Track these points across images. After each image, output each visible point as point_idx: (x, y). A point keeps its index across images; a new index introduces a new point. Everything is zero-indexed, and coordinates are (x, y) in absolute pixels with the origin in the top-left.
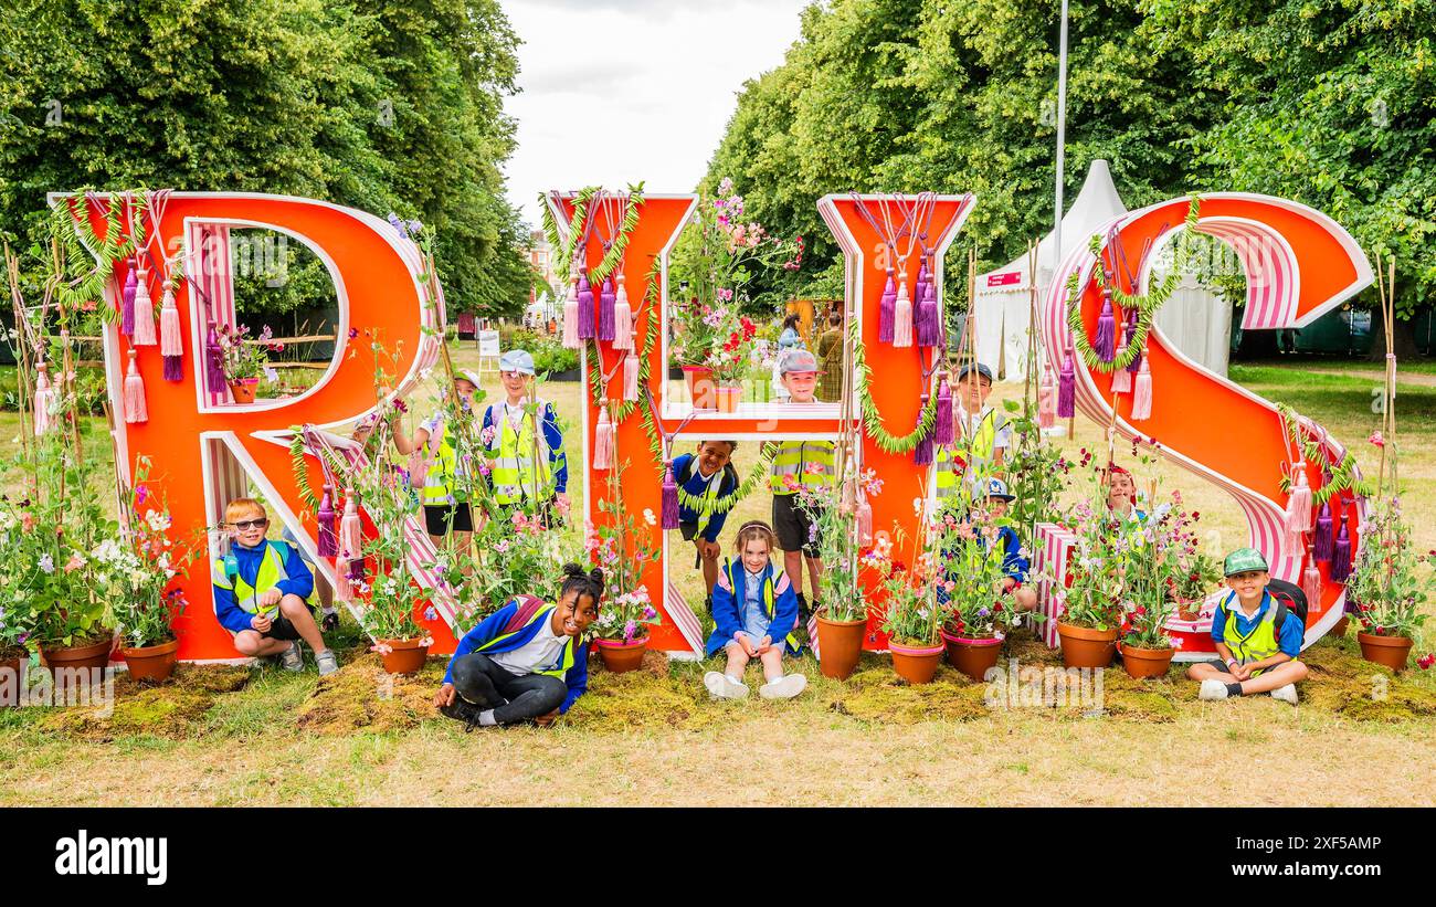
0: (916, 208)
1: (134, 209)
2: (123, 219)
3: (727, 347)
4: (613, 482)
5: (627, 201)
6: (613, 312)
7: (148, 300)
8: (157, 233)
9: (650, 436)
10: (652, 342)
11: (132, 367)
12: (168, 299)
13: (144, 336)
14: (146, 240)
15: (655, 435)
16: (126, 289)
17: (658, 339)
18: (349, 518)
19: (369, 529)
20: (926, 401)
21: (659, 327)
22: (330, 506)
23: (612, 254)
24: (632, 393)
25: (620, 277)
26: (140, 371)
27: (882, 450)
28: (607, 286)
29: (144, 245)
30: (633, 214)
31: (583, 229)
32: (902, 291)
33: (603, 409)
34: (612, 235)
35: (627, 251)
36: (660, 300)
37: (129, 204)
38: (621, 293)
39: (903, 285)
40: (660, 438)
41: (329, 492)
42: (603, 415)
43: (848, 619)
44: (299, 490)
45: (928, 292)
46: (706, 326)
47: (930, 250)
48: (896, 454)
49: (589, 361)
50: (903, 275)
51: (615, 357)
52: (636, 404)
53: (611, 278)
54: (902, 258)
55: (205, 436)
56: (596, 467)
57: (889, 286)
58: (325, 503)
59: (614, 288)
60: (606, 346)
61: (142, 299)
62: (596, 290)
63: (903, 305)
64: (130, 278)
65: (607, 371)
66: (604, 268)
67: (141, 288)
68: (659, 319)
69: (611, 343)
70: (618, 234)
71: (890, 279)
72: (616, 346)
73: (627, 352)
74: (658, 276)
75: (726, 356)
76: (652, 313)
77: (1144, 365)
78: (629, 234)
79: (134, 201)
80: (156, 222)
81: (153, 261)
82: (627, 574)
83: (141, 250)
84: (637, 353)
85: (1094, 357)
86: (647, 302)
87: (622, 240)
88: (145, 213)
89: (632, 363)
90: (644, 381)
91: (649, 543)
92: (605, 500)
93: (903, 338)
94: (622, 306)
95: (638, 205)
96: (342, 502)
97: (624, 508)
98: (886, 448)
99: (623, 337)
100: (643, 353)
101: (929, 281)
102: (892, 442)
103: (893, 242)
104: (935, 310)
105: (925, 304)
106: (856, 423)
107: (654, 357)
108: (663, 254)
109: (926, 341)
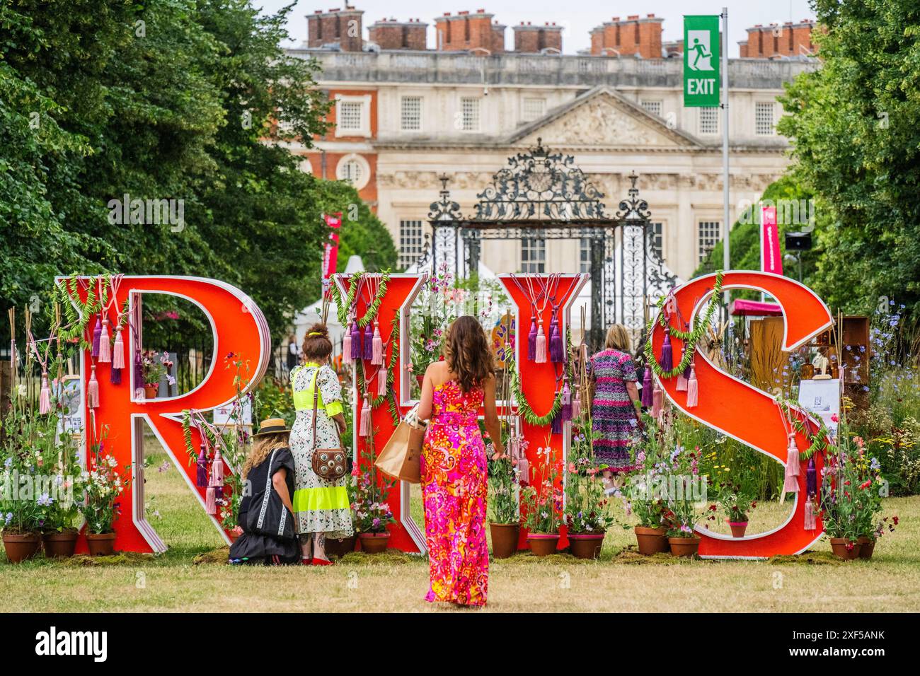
0: (547, 283)
1: (103, 285)
2: (95, 290)
4: (369, 440)
5: (380, 280)
6: (371, 343)
7: (107, 337)
8: (114, 299)
9: (393, 417)
10: (394, 360)
11: (93, 376)
12: (119, 336)
13: (104, 357)
14: (108, 302)
15: (396, 416)
16: (95, 331)
17: (398, 359)
18: (216, 463)
19: (226, 471)
20: (557, 395)
21: (398, 352)
22: (204, 457)
23: (371, 310)
24: (383, 391)
25: (376, 323)
26: (97, 378)
27: (528, 423)
28: (368, 328)
29: (106, 306)
30: (384, 287)
31: (355, 296)
32: (540, 330)
33: (366, 400)
34: (372, 299)
35: (380, 308)
36: (399, 336)
37: (100, 282)
38: (376, 332)
39: (540, 327)
40: (398, 418)
41: (204, 448)
42: (365, 403)
43: (507, 523)
44: (186, 448)
45: (555, 331)
46: (427, 351)
47: (556, 306)
48: (536, 426)
49: (358, 371)
50: (540, 321)
51: (372, 370)
52: (385, 397)
53: (371, 323)
54: (540, 311)
55: (133, 416)
56: (360, 435)
57: (533, 327)
58: (201, 455)
59: (372, 330)
60: (368, 362)
61: (104, 337)
62: (361, 330)
63: (541, 338)
64: (98, 324)
65: (368, 378)
66: (366, 318)
67: (104, 330)
68: (399, 347)
69: (370, 361)
70: (375, 299)
71: (534, 324)
72: (373, 362)
73: (380, 367)
74: (398, 321)
76: (395, 344)
77: (692, 374)
78: (381, 298)
79: (103, 280)
80: (114, 292)
81: (112, 315)
82: (377, 494)
83: (105, 309)
84: (386, 367)
85: (659, 368)
86: (392, 337)
87: (377, 302)
88: (109, 288)
89: (383, 374)
90: (390, 384)
92: (365, 451)
93: (540, 358)
94: (377, 339)
95: (387, 282)
96: (212, 457)
98: (530, 422)
99: (377, 358)
100: (389, 367)
101: (556, 324)
102: (534, 419)
103: (534, 302)
104: (560, 341)
105: (554, 337)
106: (515, 409)
107: (396, 370)
108: (401, 309)
109: (553, 359)
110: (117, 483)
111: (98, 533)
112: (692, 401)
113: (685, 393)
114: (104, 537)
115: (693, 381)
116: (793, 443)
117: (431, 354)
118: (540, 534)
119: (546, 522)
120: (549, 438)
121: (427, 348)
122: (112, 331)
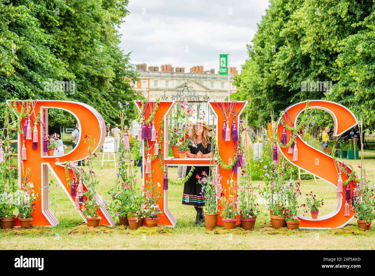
0: (231, 105)
1: (28, 104)
2: (25, 107)
3: (181, 141)
4: (150, 176)
5: (155, 103)
6: (151, 131)
7: (30, 128)
8: (34, 110)
9: (161, 165)
10: (162, 139)
11: (24, 145)
12: (35, 127)
13: (29, 137)
14: (31, 112)
15: (162, 164)
16: (25, 125)
17: (163, 139)
18: (80, 185)
19: (85, 189)
20: (235, 155)
21: (163, 135)
22: (75, 183)
23: (151, 116)
24: (156, 153)
25: (153, 122)
26: (26, 146)
27: (222, 168)
28: (150, 125)
29: (30, 114)
30: (157, 106)
31: (144, 110)
32: (228, 126)
33: (148, 157)
34: (151, 111)
35: (155, 115)
36: (164, 128)
37: (27, 103)
38: (153, 126)
39: (228, 125)
40: (163, 165)
41: (74, 179)
42: (148, 159)
43: (212, 214)
44: (66, 179)
45: (234, 127)
46: (176, 135)
47: (235, 115)
48: (226, 169)
49: (145, 144)
50: (228, 122)
51: (151, 143)
52: (157, 156)
53: (151, 122)
54: (228, 117)
55: (42, 164)
56: (146, 173)
57: (224, 125)
58: (73, 182)
59: (152, 125)
60: (149, 140)
61: (29, 128)
62: (147, 126)
63: (228, 130)
64: (26, 122)
65: (149, 147)
66: (149, 120)
67: (29, 125)
68: (164, 133)
70: (153, 111)
71: (225, 123)
72: (152, 140)
73: (155, 142)
74: (163, 122)
75: (181, 143)
76: (162, 132)
77: (295, 146)
78: (156, 111)
79: (28, 102)
80: (34, 108)
81: (32, 118)
82: (153, 201)
83: (29, 115)
84: (158, 142)
85: (281, 144)
86: (160, 129)
87: (154, 113)
88: (31, 106)
89: (156, 145)
90: (159, 150)
91: (159, 192)
92: (148, 181)
93: (228, 138)
94: (153, 129)
95: (158, 104)
96: (78, 183)
97: (153, 183)
98: (223, 167)
99: (154, 138)
100: (159, 142)
101: (235, 123)
102: (225, 166)
103: (225, 113)
104: (236, 131)
105: (234, 129)
106: (216, 161)
107: (162, 143)
108: (165, 116)
109: (234, 139)
110: (33, 195)
111: (24, 218)
112: (295, 158)
113: (292, 155)
114: (27, 219)
115: (296, 149)
116: (340, 177)
117: (178, 137)
118: (228, 219)
119: (230, 214)
120: (232, 175)
121: (176, 134)
122: (32, 125)
